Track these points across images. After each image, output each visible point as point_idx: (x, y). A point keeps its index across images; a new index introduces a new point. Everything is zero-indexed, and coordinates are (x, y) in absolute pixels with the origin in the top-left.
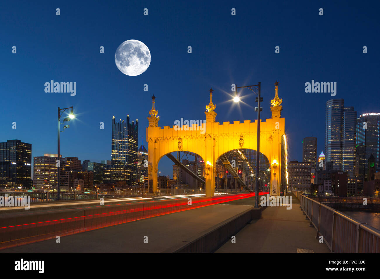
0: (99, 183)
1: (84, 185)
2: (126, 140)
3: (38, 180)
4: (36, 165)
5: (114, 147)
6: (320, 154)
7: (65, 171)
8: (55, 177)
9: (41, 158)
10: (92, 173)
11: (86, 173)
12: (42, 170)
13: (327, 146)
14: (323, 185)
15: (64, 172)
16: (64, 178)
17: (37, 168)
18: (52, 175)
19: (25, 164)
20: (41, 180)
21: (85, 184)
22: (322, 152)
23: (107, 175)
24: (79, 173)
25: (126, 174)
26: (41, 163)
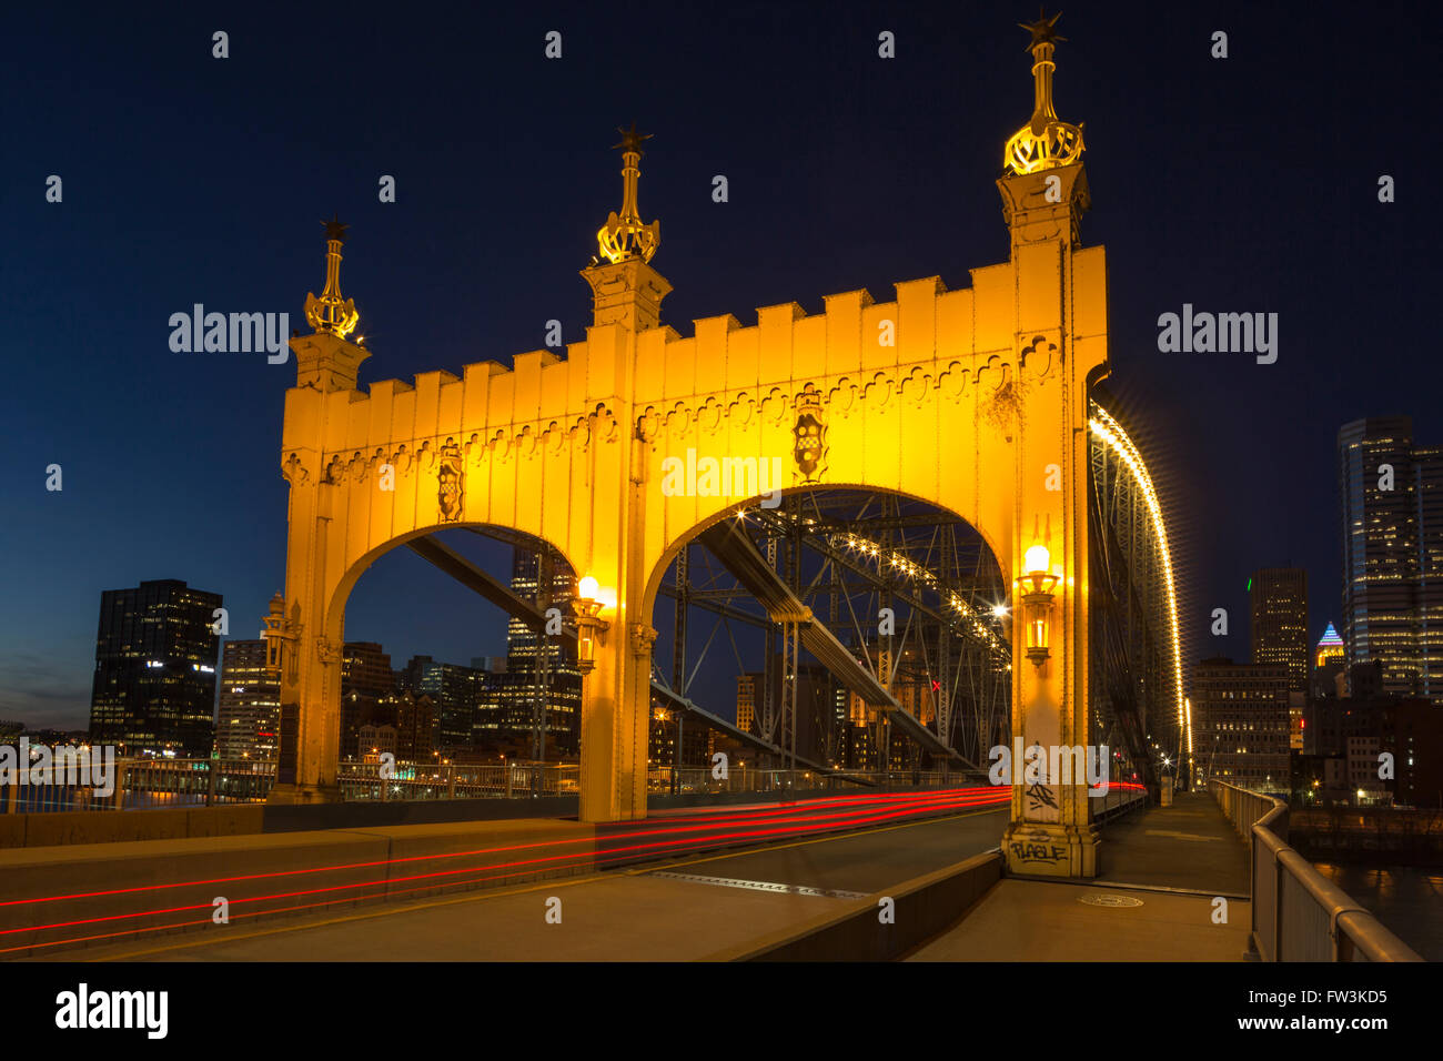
0: (457, 741)
1: (398, 749)
2: (563, 580)
3: (235, 727)
4: (233, 670)
6: (1321, 634)
9: (251, 646)
11: (406, 704)
12: (249, 689)
13: (1352, 599)
14: (1342, 756)
17: (232, 682)
19: (196, 667)
20: (244, 728)
21: (399, 743)
22: (1331, 626)
23: (488, 711)
24: (381, 701)
25: (557, 708)
26: (250, 665)
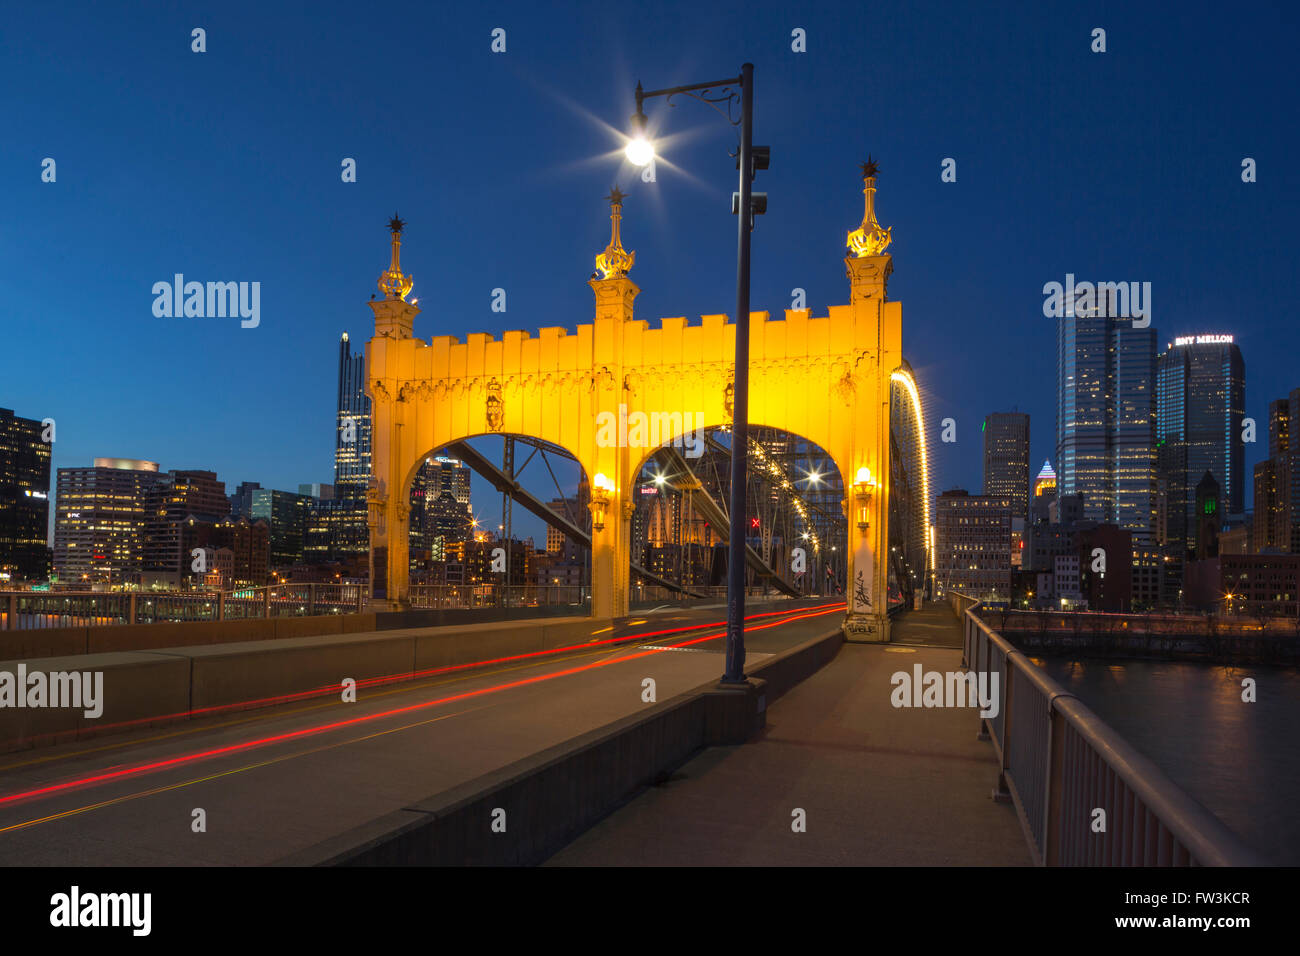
0: (289, 562)
1: (236, 570)
3: (72, 550)
4: (67, 496)
5: (345, 440)
6: (1040, 469)
7: (167, 518)
8: (131, 541)
9: (85, 473)
10: (265, 525)
11: (242, 528)
12: (84, 515)
13: (1064, 441)
14: (1051, 571)
15: (166, 523)
16: (165, 544)
17: (67, 508)
18: (120, 534)
19: (28, 493)
20: (82, 551)
21: (236, 565)
22: (1047, 462)
23: (318, 534)
24: (217, 526)
26: (85, 491)
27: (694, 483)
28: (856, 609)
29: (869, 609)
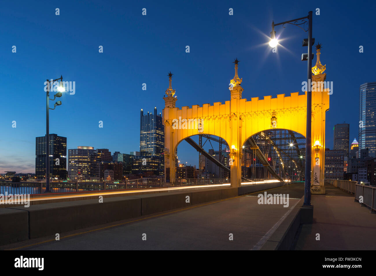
0: (128, 173)
1: (114, 176)
2: (153, 131)
3: (73, 171)
4: (71, 157)
5: (142, 139)
6: (353, 141)
7: (96, 162)
8: (87, 168)
9: (75, 150)
10: (121, 163)
11: (116, 164)
12: (75, 162)
13: (361, 132)
14: (357, 173)
15: (96, 163)
16: (96, 169)
17: (71, 160)
18: (84, 167)
19: (61, 156)
20: (75, 171)
21: (114, 174)
22: (355, 139)
23: (136, 166)
24: (109, 164)
25: (153, 164)
26: (75, 155)
27: (257, 147)
28: (314, 184)
29: (319, 184)
